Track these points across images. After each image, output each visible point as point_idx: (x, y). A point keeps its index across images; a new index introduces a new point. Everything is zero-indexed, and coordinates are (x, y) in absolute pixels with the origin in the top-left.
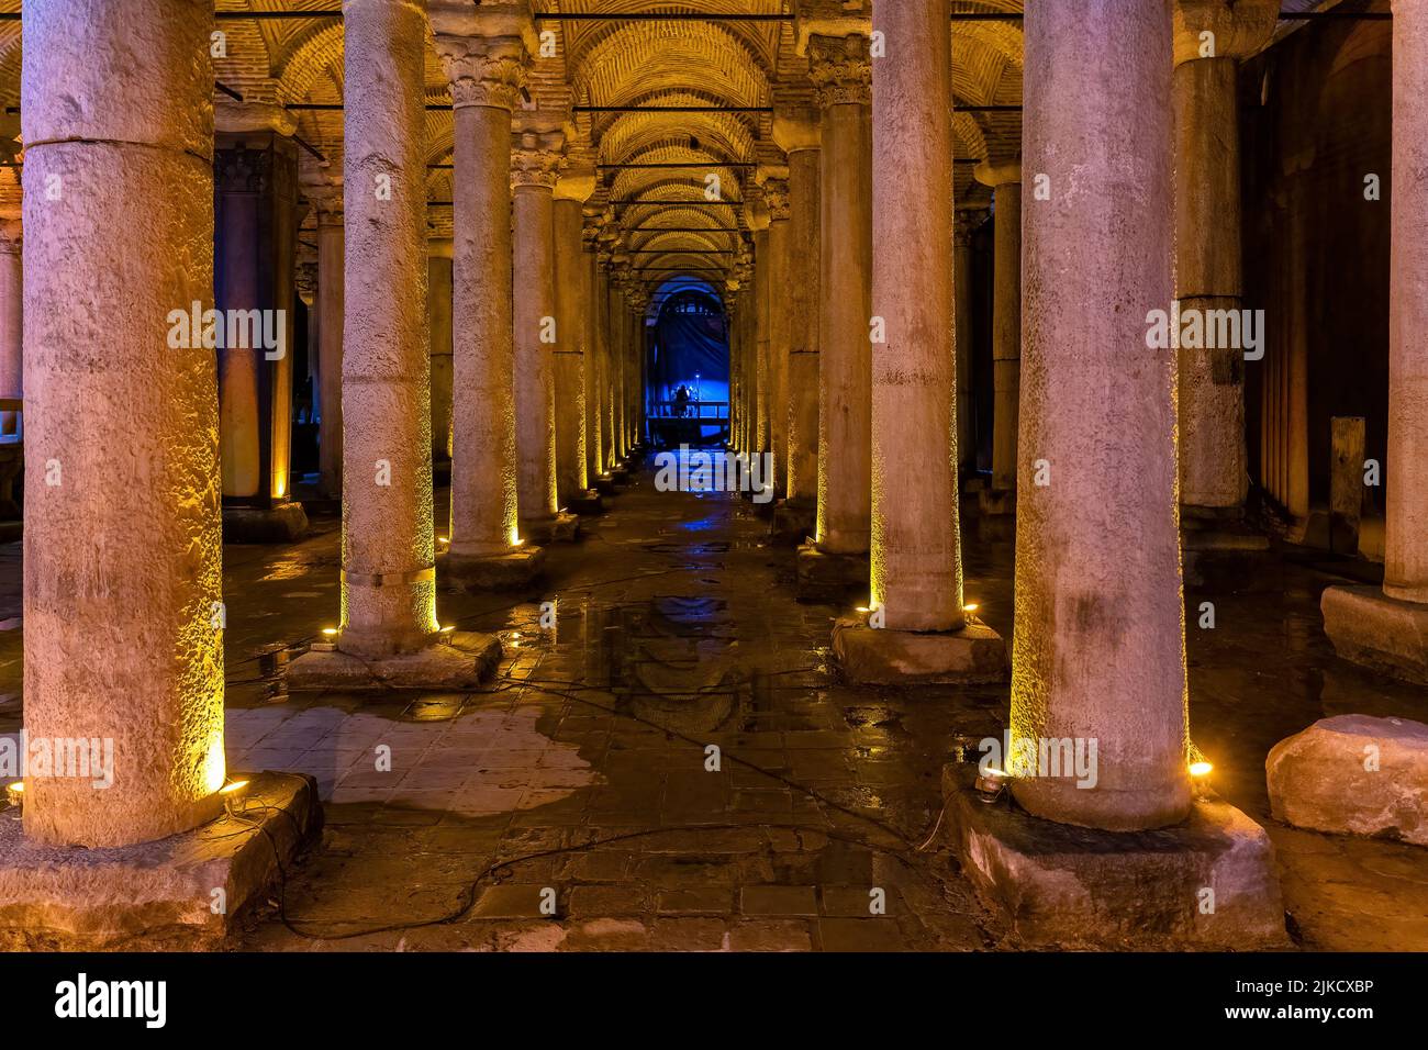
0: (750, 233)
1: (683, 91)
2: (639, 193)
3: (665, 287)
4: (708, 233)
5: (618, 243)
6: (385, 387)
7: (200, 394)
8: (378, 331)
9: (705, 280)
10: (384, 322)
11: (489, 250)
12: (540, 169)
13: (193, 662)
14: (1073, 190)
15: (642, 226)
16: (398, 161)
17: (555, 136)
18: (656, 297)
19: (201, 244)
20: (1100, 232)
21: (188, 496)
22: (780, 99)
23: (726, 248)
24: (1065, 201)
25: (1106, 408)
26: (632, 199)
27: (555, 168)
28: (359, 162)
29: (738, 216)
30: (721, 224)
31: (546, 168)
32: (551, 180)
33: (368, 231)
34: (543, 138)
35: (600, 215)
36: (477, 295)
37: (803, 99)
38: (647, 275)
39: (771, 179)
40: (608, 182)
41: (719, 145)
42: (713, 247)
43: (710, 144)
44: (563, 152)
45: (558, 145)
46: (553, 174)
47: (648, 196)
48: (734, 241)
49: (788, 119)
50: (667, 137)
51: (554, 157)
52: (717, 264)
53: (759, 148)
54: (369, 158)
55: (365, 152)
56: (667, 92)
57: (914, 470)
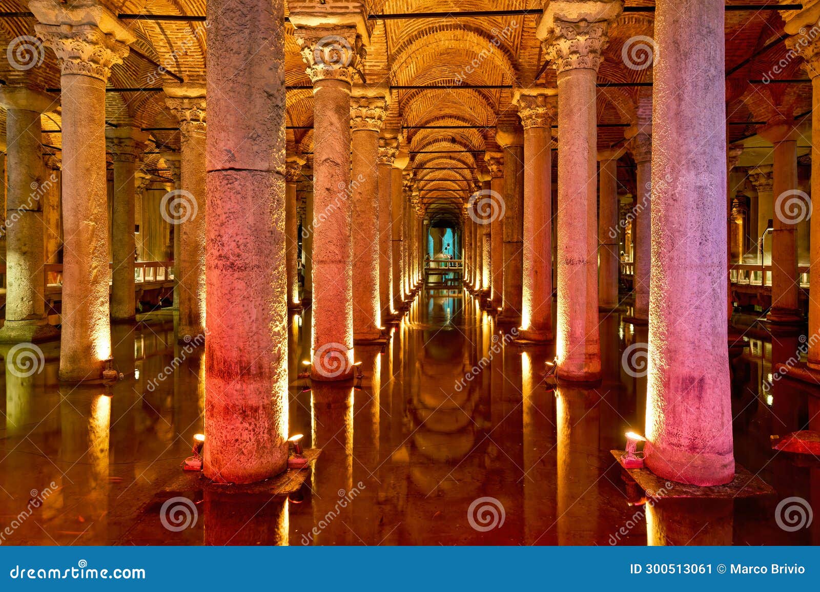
0: (479, 182)
1: (451, 117)
2: (425, 163)
3: (433, 206)
4: (457, 182)
5: (415, 186)
6: (333, 266)
7: (281, 280)
8: (329, 240)
9: (453, 203)
10: (333, 236)
11: (369, 197)
12: (387, 156)
13: (278, 400)
14: (679, 188)
15: (425, 179)
16: (339, 161)
17: (394, 141)
18: (429, 211)
19: (282, 213)
20: (693, 208)
21: (277, 326)
22: (500, 122)
23: (464, 188)
24: (675, 193)
25: (695, 289)
26: (421, 166)
27: (393, 155)
28: (321, 162)
29: (472, 174)
30: (463, 177)
31: (389, 155)
32: (392, 160)
33: (325, 193)
34: (388, 141)
35: (409, 174)
36: (363, 218)
37: (511, 122)
38: (425, 201)
39: (492, 158)
40: (412, 159)
41: (465, 141)
42: (458, 188)
43: (461, 140)
44: (397, 148)
45: (395, 145)
46: (392, 158)
47: (428, 165)
48: (469, 185)
49: (504, 132)
50: (440, 137)
51: (393, 151)
52: (459, 195)
53: (487, 144)
54: (325, 160)
55: (324, 158)
56: (443, 117)
57: (579, 305)
